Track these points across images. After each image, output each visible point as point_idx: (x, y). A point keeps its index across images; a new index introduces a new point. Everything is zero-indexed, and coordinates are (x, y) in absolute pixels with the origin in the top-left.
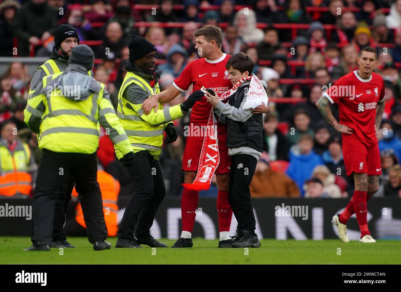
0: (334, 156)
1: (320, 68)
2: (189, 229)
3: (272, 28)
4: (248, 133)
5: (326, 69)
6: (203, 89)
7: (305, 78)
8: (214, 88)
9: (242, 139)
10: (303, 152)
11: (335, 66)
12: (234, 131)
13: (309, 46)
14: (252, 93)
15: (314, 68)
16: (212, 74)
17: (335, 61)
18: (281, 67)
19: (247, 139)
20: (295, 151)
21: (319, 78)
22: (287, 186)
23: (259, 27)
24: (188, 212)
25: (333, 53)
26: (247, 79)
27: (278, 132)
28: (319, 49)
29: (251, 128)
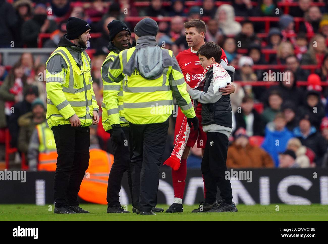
0: (304, 131)
1: (290, 56)
2: (179, 196)
3: (247, 22)
4: (216, 112)
5: (295, 55)
6: (188, 76)
7: (277, 64)
8: (197, 75)
9: (211, 117)
10: (277, 129)
11: (303, 54)
12: (204, 111)
13: (281, 37)
14: (216, 78)
15: (285, 55)
16: (196, 62)
17: (303, 49)
18: (256, 55)
19: (214, 118)
20: (271, 128)
21: (289, 64)
22: (263, 159)
23: (237, 21)
24: (179, 181)
25: (302, 42)
26: (210, 67)
27: (254, 111)
28: (289, 39)
29: (218, 108)
